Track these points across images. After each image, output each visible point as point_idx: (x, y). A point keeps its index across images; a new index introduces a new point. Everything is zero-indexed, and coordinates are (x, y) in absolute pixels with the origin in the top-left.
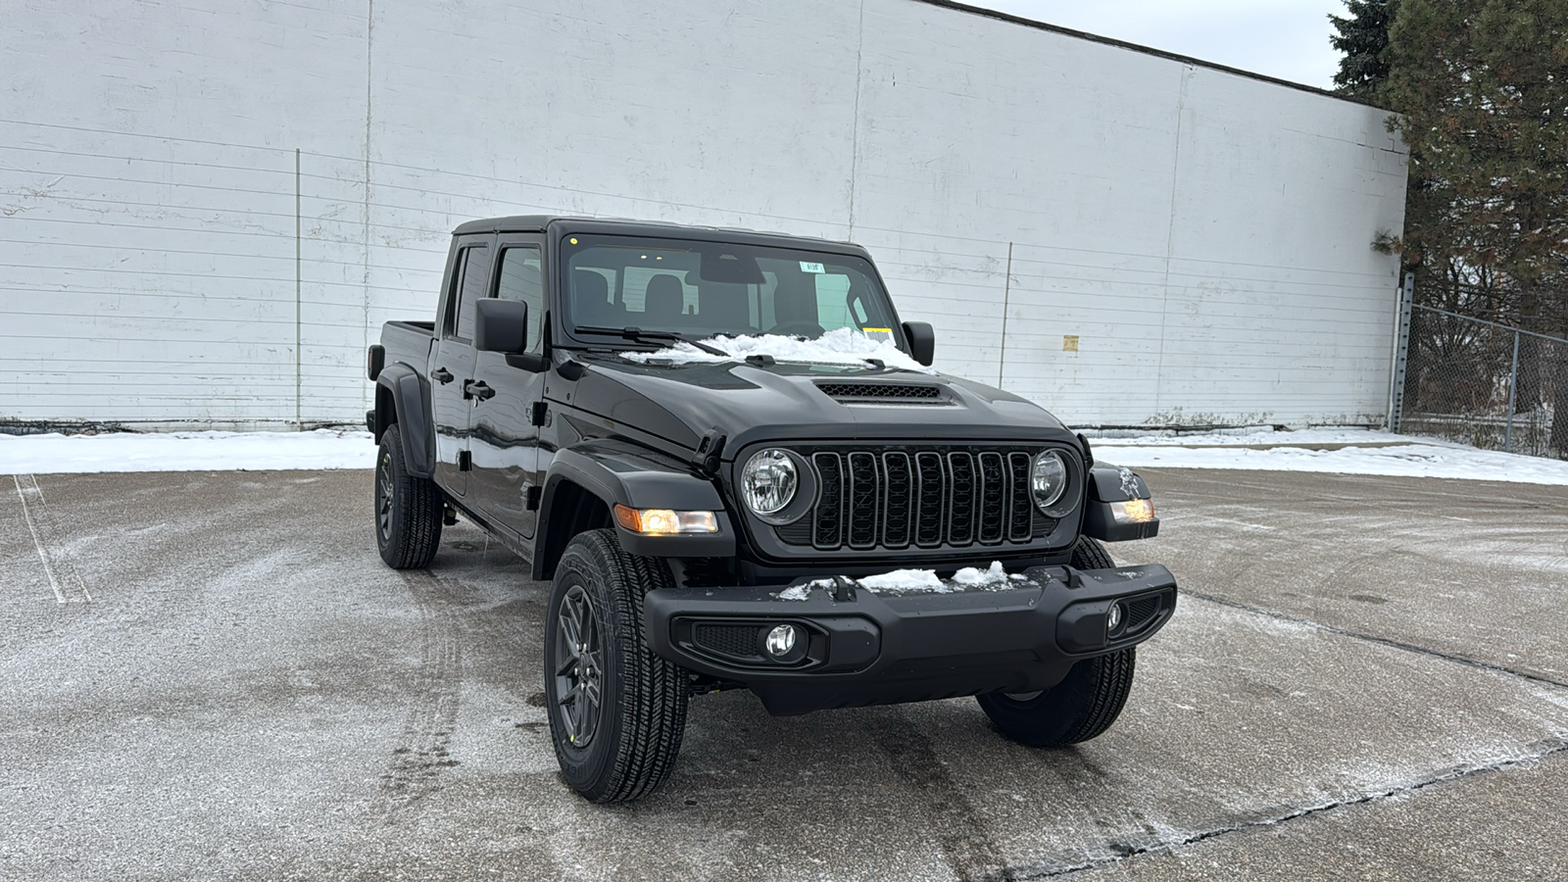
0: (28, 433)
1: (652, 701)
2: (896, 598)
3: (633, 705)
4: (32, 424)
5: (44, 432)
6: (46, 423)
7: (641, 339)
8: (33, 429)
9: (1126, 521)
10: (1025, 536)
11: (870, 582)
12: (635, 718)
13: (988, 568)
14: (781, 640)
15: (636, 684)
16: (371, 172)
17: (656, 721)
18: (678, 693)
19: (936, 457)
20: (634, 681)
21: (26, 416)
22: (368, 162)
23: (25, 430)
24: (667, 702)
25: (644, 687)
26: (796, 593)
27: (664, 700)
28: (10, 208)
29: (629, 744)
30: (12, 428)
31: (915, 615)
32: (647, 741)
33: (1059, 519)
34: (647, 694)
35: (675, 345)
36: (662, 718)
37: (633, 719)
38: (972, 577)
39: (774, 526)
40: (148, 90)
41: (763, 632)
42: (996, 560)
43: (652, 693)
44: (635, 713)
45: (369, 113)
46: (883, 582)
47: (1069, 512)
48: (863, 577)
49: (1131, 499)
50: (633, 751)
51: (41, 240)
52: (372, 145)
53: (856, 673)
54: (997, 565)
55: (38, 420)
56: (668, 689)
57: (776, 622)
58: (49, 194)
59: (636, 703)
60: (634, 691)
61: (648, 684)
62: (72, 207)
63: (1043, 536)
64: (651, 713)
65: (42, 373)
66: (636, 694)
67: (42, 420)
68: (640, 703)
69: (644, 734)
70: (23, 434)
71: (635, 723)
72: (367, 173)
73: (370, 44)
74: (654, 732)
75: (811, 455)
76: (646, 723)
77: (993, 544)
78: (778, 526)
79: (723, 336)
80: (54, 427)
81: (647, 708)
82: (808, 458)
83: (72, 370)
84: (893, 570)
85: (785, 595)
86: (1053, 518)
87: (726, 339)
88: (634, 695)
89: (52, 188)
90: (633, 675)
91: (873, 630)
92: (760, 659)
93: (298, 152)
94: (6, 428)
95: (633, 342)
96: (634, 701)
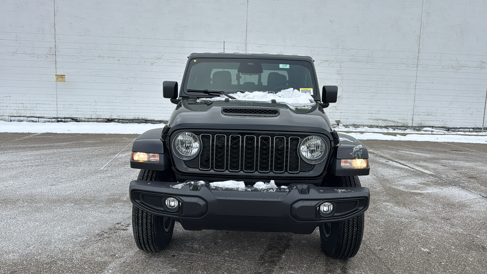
0: (157, 123)
1: (142, 219)
2: (219, 191)
3: (136, 219)
4: (157, 121)
5: (161, 123)
6: (161, 121)
7: (210, 93)
8: (158, 122)
9: (347, 168)
10: (296, 171)
11: (213, 184)
12: (137, 224)
13: (269, 182)
14: (173, 203)
15: (137, 213)
16: (247, 47)
17: (145, 227)
18: (153, 217)
19: (254, 137)
20: (136, 211)
21: (156, 119)
22: (246, 43)
23: (156, 122)
24: (148, 220)
25: (139, 214)
26: (179, 186)
27: (147, 219)
28: (152, 62)
29: (136, 233)
30: (153, 122)
31: (224, 198)
32: (142, 232)
33: (315, 165)
34: (140, 216)
35: (221, 96)
36: (147, 225)
37: (136, 225)
38: (260, 186)
39: (184, 161)
40: (186, 27)
41: (164, 199)
42: (273, 180)
43: (142, 216)
44: (137, 222)
45: (247, 28)
46: (219, 185)
47: (320, 162)
48: (212, 182)
49: (354, 158)
50: (138, 235)
51: (160, 71)
52: (247, 38)
53: (197, 218)
54: (272, 182)
55: (159, 120)
56: (148, 216)
57: (170, 196)
58: (161, 58)
59: (137, 219)
60: (136, 215)
61: (141, 213)
62: (167, 62)
63: (306, 171)
64: (142, 223)
65: (160, 107)
66: (137, 216)
67: (160, 120)
68: (138, 220)
69: (141, 230)
70: (155, 123)
71: (137, 226)
72: (246, 47)
73: (247, 7)
74: (144, 230)
75: (200, 135)
76: (141, 226)
77: (280, 173)
78: (185, 161)
79: (239, 92)
80: (163, 122)
81: (141, 221)
82: (199, 136)
83: (167, 106)
84: (227, 180)
85: (176, 186)
86: (312, 165)
87: (241, 93)
88: (136, 216)
89: (162, 57)
90: (136, 209)
91: (202, 203)
92: (162, 209)
93: (224, 42)
94: (151, 122)
95: (208, 95)
96: (136, 218)
